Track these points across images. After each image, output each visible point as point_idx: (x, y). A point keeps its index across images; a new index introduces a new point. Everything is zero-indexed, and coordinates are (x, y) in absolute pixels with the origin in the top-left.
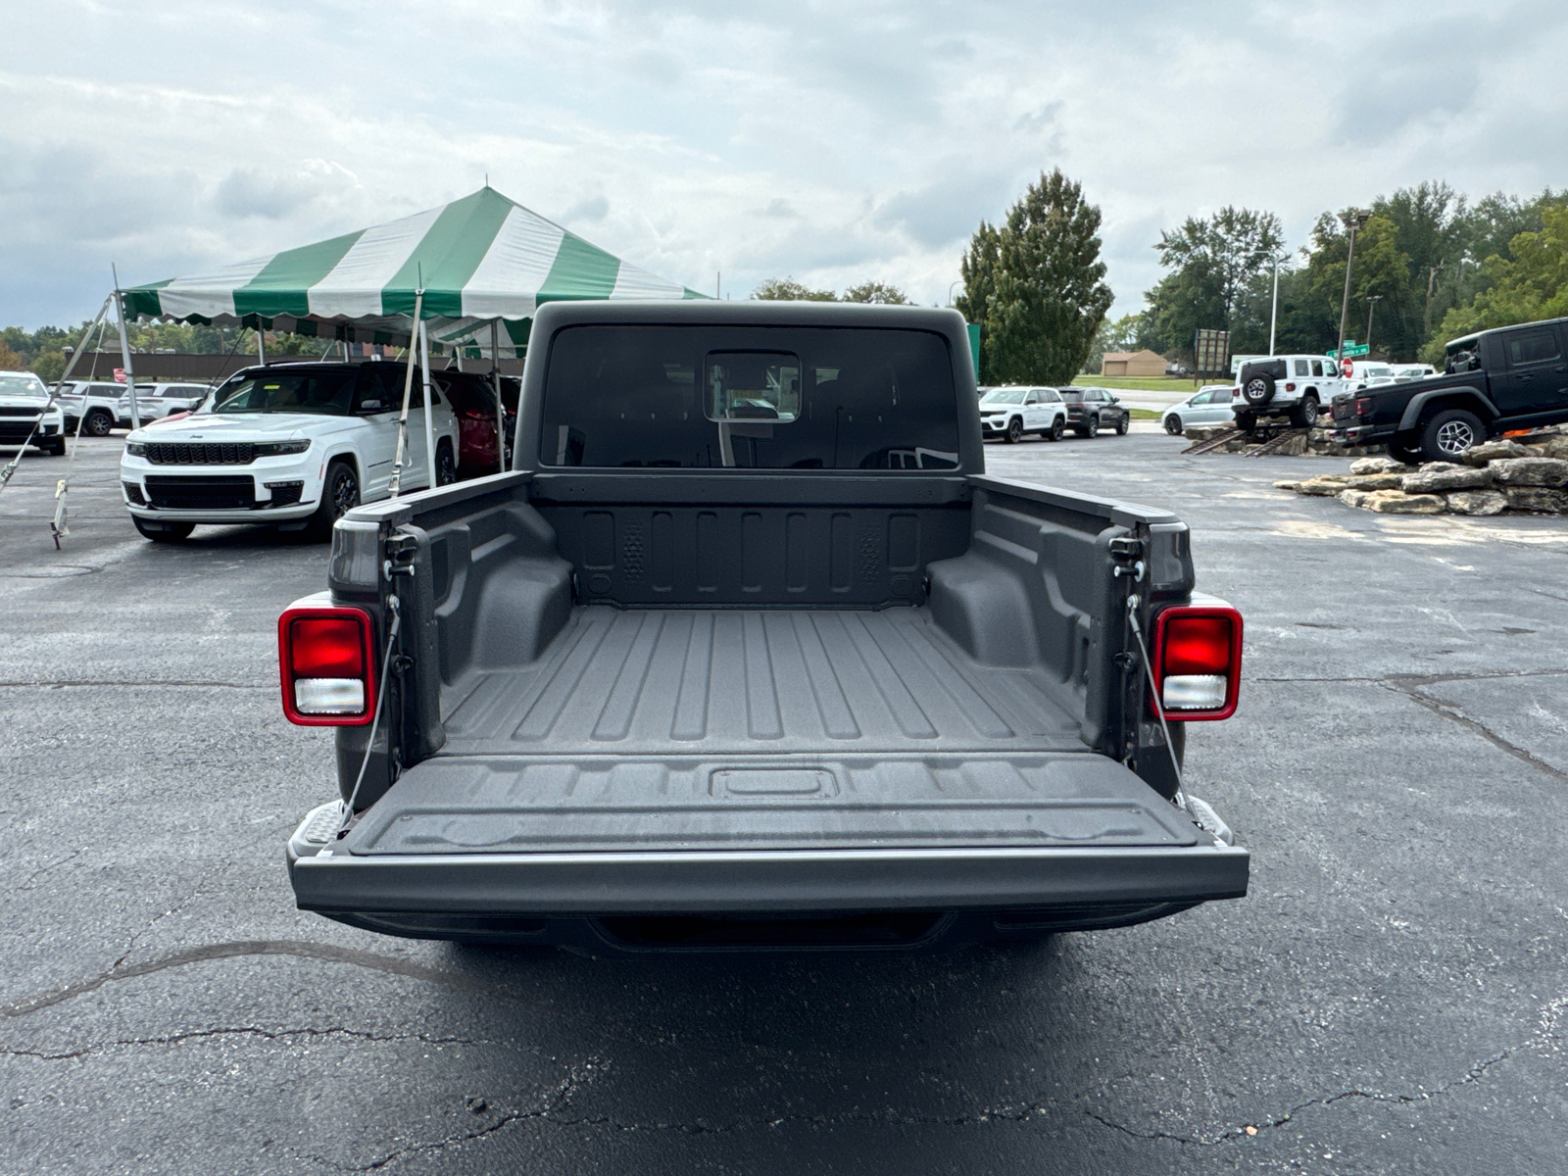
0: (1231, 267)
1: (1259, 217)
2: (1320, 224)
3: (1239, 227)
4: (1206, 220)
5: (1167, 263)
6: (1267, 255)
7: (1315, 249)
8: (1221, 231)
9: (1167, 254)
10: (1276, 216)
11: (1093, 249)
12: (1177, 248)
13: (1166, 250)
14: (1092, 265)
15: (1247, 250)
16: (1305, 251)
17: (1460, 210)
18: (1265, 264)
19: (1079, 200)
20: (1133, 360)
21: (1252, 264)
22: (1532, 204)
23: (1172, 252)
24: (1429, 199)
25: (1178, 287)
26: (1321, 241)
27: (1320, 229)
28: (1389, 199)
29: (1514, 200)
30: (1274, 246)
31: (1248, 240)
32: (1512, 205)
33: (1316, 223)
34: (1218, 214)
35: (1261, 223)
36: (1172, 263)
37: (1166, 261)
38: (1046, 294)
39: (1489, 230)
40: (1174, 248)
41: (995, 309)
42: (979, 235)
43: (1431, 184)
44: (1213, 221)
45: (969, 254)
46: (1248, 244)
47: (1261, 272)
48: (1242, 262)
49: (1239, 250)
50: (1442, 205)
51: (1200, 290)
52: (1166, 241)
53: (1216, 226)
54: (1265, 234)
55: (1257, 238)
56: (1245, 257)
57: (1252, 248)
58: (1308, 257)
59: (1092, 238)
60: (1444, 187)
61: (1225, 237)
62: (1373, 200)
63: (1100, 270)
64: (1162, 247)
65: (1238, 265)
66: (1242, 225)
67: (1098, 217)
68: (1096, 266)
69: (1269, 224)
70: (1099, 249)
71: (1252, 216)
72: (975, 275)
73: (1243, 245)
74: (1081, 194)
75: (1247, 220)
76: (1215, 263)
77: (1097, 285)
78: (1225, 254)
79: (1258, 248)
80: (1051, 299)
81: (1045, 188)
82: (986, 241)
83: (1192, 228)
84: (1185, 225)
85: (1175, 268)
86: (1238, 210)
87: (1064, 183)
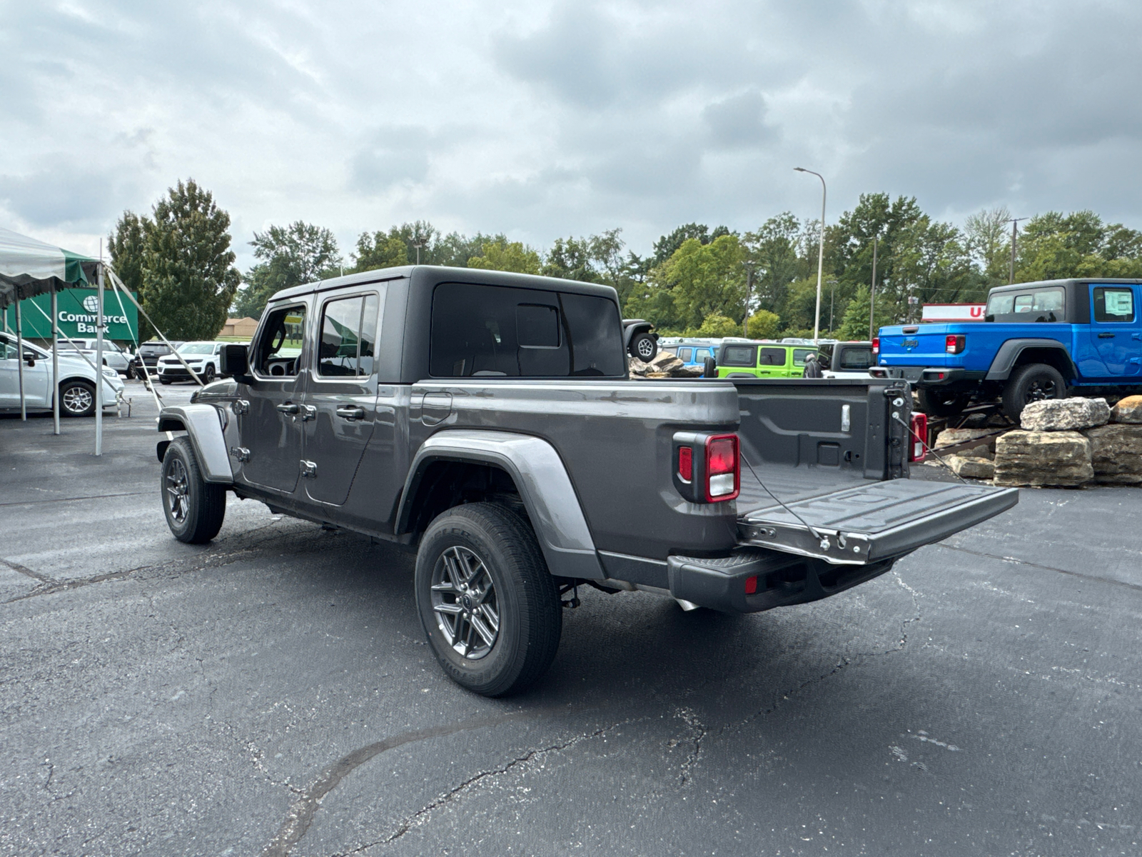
0: (304, 263)
1: (320, 231)
2: (362, 240)
3: (307, 236)
4: (285, 229)
5: (259, 256)
6: (327, 256)
7: (359, 255)
8: (295, 237)
9: (259, 250)
10: (330, 231)
11: (225, 242)
12: (265, 246)
13: (258, 246)
14: (224, 253)
15: (314, 252)
16: (353, 256)
17: (438, 240)
18: (326, 262)
19: (211, 204)
20: (239, 324)
21: (318, 261)
22: (473, 241)
23: (262, 248)
24: (421, 231)
25: (268, 273)
26: (362, 251)
27: (361, 243)
28: (399, 228)
29: (464, 237)
30: (332, 252)
31: (314, 245)
32: (463, 240)
33: (359, 238)
34: (292, 225)
35: (322, 235)
36: (262, 257)
37: (258, 254)
38: (193, 273)
39: (452, 253)
40: (262, 246)
41: (150, 280)
42: (123, 220)
43: (422, 222)
44: (289, 230)
45: (115, 235)
46: (314, 248)
47: (325, 268)
48: (312, 260)
49: (309, 251)
50: (429, 236)
51: (286, 277)
52: (258, 240)
53: (292, 233)
54: (325, 242)
55: (320, 244)
56: (314, 257)
57: (318, 251)
58: (355, 260)
59: (223, 234)
60: (429, 225)
61: (299, 242)
62: (390, 228)
63: (231, 257)
64: (255, 244)
65: (308, 261)
66: (310, 235)
67: (227, 220)
68: (227, 254)
69: (327, 236)
70: (230, 242)
71: (316, 229)
72: (121, 253)
73: (311, 248)
74: (212, 200)
75: (312, 232)
76: (294, 259)
77: (229, 268)
78: (300, 253)
79: (321, 252)
80: (196, 277)
81: (182, 192)
82: (129, 226)
83: (274, 233)
84: (270, 230)
85: (266, 260)
86: (307, 224)
87: (197, 191)
